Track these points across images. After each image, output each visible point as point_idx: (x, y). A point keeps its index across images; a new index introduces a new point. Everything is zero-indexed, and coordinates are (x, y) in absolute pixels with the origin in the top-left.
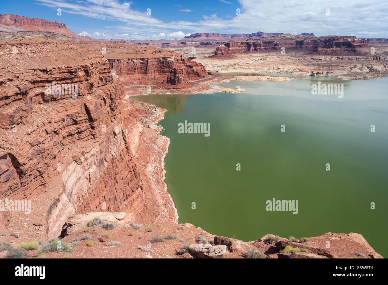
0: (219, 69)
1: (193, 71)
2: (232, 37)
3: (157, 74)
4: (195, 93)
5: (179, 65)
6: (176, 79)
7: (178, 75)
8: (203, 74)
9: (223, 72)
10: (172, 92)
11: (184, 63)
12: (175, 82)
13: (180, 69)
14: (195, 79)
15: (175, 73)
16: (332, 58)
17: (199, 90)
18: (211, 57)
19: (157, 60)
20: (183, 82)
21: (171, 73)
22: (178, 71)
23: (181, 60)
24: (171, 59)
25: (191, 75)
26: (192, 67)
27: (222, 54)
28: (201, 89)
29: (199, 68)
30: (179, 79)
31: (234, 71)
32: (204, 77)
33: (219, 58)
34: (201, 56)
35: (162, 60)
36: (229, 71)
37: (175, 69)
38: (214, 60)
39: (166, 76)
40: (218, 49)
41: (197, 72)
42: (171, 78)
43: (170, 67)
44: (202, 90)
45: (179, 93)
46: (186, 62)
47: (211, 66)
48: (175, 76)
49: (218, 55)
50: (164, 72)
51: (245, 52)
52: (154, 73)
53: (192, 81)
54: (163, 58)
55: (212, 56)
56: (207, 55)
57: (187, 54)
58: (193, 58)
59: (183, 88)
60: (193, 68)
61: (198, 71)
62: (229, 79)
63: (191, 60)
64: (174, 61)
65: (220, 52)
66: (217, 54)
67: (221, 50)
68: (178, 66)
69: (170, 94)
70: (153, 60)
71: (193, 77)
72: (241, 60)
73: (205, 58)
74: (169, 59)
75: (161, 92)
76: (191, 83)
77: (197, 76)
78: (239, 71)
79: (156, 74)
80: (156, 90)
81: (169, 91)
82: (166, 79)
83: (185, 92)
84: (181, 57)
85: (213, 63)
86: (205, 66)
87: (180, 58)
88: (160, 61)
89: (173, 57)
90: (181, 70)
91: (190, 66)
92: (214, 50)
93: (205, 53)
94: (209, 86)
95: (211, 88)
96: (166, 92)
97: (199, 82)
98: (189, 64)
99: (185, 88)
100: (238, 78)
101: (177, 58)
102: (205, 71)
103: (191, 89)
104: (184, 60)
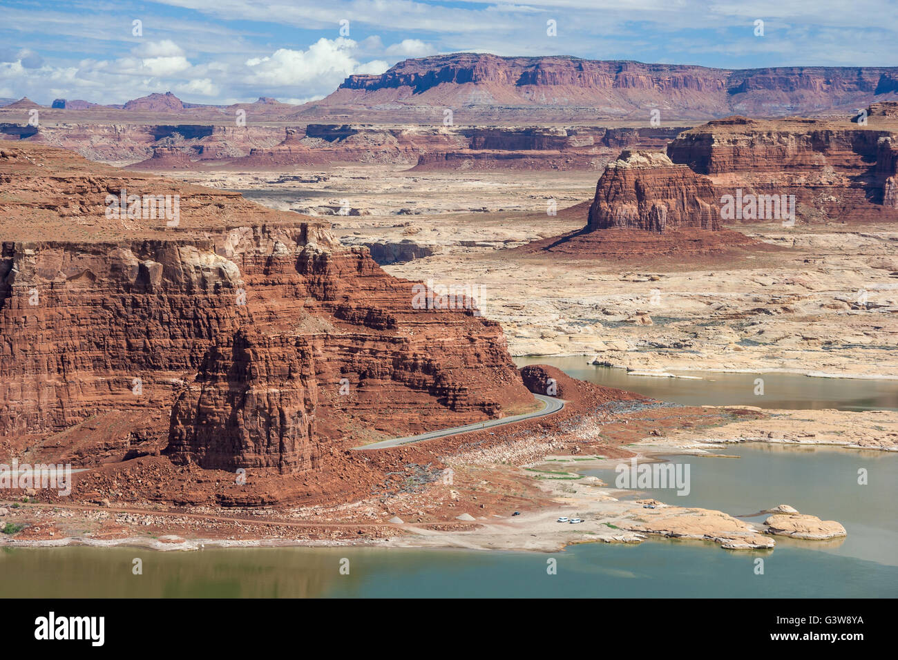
0: (624, 341)
1: (400, 361)
2: (733, 91)
3: (88, 377)
4: (405, 544)
5: (276, 304)
6: (250, 424)
7: (261, 390)
8: (480, 386)
9: (658, 369)
10: (203, 533)
11: (322, 292)
12: (237, 445)
13: (283, 341)
14: (414, 428)
15: (241, 374)
17: (444, 518)
18: (550, 248)
19: (87, 261)
20: (305, 447)
21: (207, 367)
22: (263, 358)
23: (301, 264)
24: (210, 260)
25: (382, 388)
26: (391, 324)
27: (650, 222)
28: (461, 506)
29: (450, 338)
30: (275, 424)
31: (752, 362)
32: (488, 410)
33: (617, 256)
34: (468, 234)
35: (131, 259)
36: (700, 366)
37: (240, 342)
38: (576, 275)
39: (160, 394)
40: (610, 185)
41: (428, 368)
42: (202, 414)
43: (198, 326)
44: (467, 517)
45: (271, 541)
46: (341, 285)
47: (550, 317)
48: (239, 398)
49: (610, 235)
50: (148, 362)
51: (842, 214)
52: (63, 365)
53: (390, 443)
54: (142, 248)
55: (566, 239)
56: (520, 233)
57: (355, 223)
58: (404, 253)
59: (306, 498)
60: (402, 332)
61: (439, 360)
62: (700, 429)
63: (388, 269)
64: (232, 269)
65: (629, 209)
66: (608, 223)
67: (640, 195)
68: (272, 316)
69: (187, 545)
70: (59, 259)
71: (397, 405)
72: (812, 276)
73: (508, 252)
74: (194, 258)
75: (108, 529)
76: (374, 460)
77: (425, 399)
78: (795, 368)
79: (76, 375)
80: (65, 514)
81: (183, 520)
82: (158, 421)
83: (327, 530)
84: (302, 238)
85: (573, 295)
86: (503, 319)
87: (286, 249)
88: (116, 269)
89: (232, 242)
90: (291, 350)
91: (372, 319)
92: (583, 187)
93: (503, 216)
94: (527, 483)
95: (544, 503)
96: (154, 531)
97: (450, 446)
98: (363, 298)
99: (326, 498)
101: (265, 249)
102: (497, 355)
103: (369, 508)
104: (321, 263)
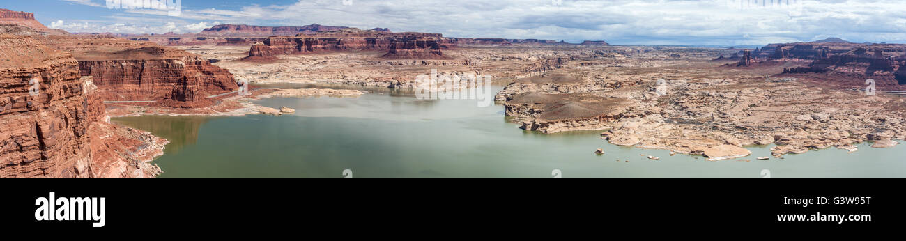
0: (256, 77)
1: (214, 81)
2: (274, 31)
3: (157, 84)
4: (216, 115)
5: (191, 71)
6: (187, 93)
7: (189, 86)
8: (230, 86)
9: (262, 82)
10: (179, 113)
11: (200, 68)
12: (185, 97)
13: (193, 78)
14: (217, 93)
15: (185, 84)
16: (415, 62)
17: (223, 110)
18: (242, 60)
19: (157, 63)
20: (197, 97)
21: (179, 82)
22: (189, 81)
23: (196, 63)
24: (179, 62)
25: (211, 86)
26: (213, 74)
27: (260, 55)
28: (226, 108)
29: (224, 77)
30: (191, 93)
31: (278, 81)
32: (231, 90)
33: (255, 61)
34: (227, 57)
35: (165, 62)
36: (269, 81)
37: (185, 78)
38: (247, 65)
39: (170, 87)
40: (253, 48)
41: (220, 82)
42: (178, 91)
43: (177, 75)
44: (227, 110)
45: (191, 114)
46: (204, 67)
47: (242, 73)
48: (185, 88)
49: (253, 57)
50: (168, 81)
51: (293, 53)
52: (153, 82)
53: (213, 96)
54: (167, 60)
55: (245, 58)
56: (237, 57)
57: (206, 55)
58: (215, 61)
59: (197, 106)
60: (215, 76)
61: (222, 81)
62: (269, 93)
63: (212, 64)
64: (183, 64)
65: (257, 52)
66: (253, 55)
67: (259, 50)
68: (191, 73)
69: (175, 115)
70: (152, 62)
71: (214, 89)
72: (288, 65)
73: (235, 61)
74: (176, 62)
75: (161, 112)
76: (210, 99)
77: (219, 88)
78: (286, 82)
79: (155, 84)
80: (154, 109)
81: (175, 110)
82: (170, 92)
83: (201, 112)
84: (196, 58)
85: (246, 68)
86: (234, 73)
87: (193, 60)
88: (162, 64)
89: (183, 59)
90: (194, 79)
91: (209, 73)
92: (248, 48)
93: (233, 54)
94: (238, 103)
95: (242, 107)
96: (169, 112)
97: (224, 97)
98: (208, 69)
99: (201, 107)
100: (284, 93)
101: (189, 61)
102: (232, 80)
103: (209, 108)
104: (200, 63)
